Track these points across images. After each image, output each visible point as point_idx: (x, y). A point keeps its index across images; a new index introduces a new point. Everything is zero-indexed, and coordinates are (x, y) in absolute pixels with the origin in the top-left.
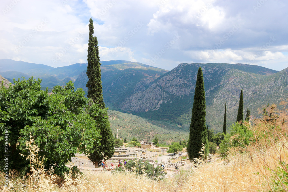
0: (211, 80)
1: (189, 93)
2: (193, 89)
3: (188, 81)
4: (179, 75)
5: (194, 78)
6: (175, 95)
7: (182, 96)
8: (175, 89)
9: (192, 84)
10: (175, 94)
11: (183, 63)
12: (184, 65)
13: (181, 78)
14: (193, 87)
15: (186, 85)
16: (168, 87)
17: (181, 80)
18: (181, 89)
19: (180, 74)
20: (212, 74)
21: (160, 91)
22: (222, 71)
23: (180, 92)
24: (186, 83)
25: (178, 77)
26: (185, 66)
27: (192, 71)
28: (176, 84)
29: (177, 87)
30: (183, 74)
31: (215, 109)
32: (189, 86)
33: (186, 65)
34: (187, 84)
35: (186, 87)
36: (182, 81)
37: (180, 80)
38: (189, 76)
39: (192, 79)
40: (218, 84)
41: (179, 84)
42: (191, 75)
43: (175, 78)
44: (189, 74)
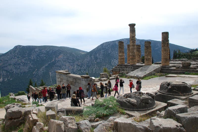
0: (45, 58)
1: (27, 70)
2: (31, 66)
3: (25, 60)
4: (16, 55)
5: (30, 58)
6: (14, 72)
7: (21, 73)
8: (14, 68)
9: (29, 62)
10: (14, 71)
11: (19, 45)
12: (20, 47)
13: (18, 58)
14: (30, 65)
15: (23, 63)
16: (7, 66)
17: (19, 59)
18: (19, 67)
19: (18, 54)
20: (45, 54)
22: (53, 51)
23: (19, 70)
24: (24, 62)
25: (16, 57)
26: (21, 47)
27: (28, 52)
28: (14, 63)
29: (16, 66)
30: (20, 54)
31: (51, 80)
32: (26, 64)
33: (22, 47)
34: (25, 62)
35: (24, 66)
36: (20, 60)
37: (18, 59)
38: (26, 56)
39: (29, 58)
40: (51, 61)
41: (17, 63)
42: (27, 55)
43: (13, 58)
44: (26, 55)
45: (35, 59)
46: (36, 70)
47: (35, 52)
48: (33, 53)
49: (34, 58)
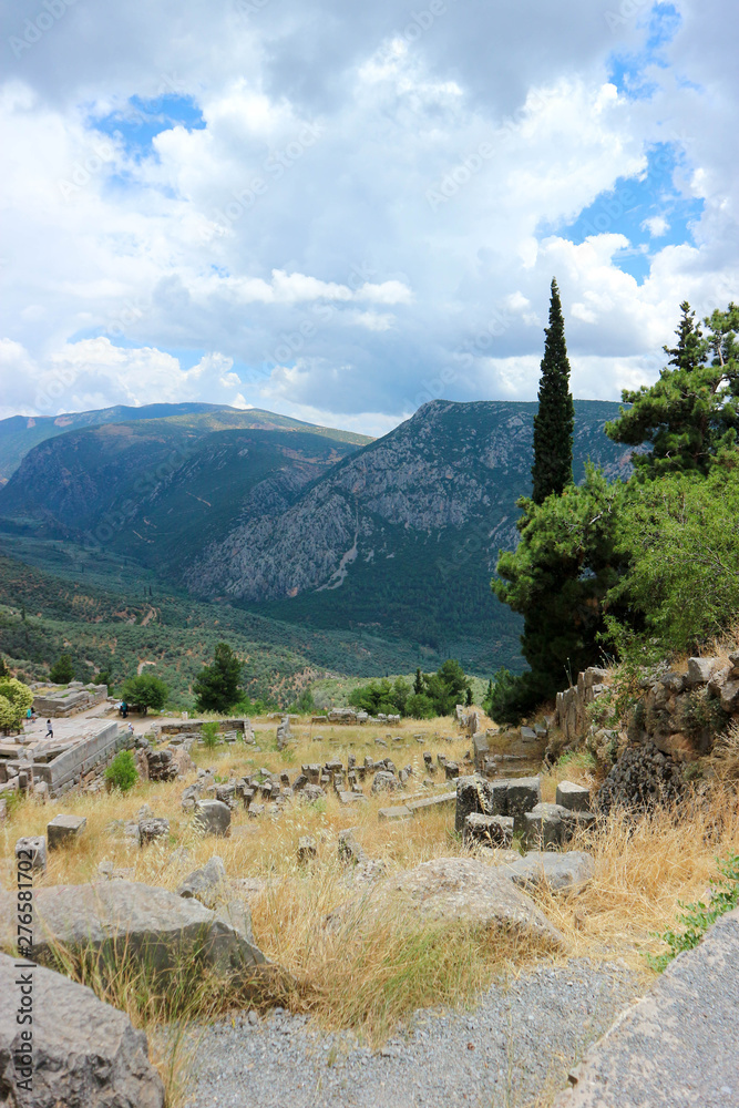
1: (462, 518)
2: (481, 502)
3: (459, 471)
4: (422, 445)
5: (482, 459)
6: (407, 526)
7: (435, 532)
8: (408, 504)
9: (474, 481)
10: (405, 521)
11: (438, 402)
12: (441, 408)
13: (429, 458)
14: (479, 495)
15: (449, 486)
16: (378, 497)
17: (432, 467)
18: (430, 502)
19: (427, 442)
21: (345, 511)
22: (592, 430)
23: (426, 516)
24: (450, 477)
25: (419, 457)
26: (446, 410)
27: (474, 432)
28: (410, 482)
29: (415, 497)
30: (438, 444)
32: (462, 488)
33: (450, 407)
34: (456, 480)
35: (450, 496)
36: (434, 471)
37: (428, 465)
38: (464, 450)
39: (476, 462)
41: (423, 482)
42: (468, 447)
43: (405, 458)
44: (463, 445)
45: (504, 468)
46: (504, 519)
47: (508, 431)
48: (500, 436)
49: (499, 462)
